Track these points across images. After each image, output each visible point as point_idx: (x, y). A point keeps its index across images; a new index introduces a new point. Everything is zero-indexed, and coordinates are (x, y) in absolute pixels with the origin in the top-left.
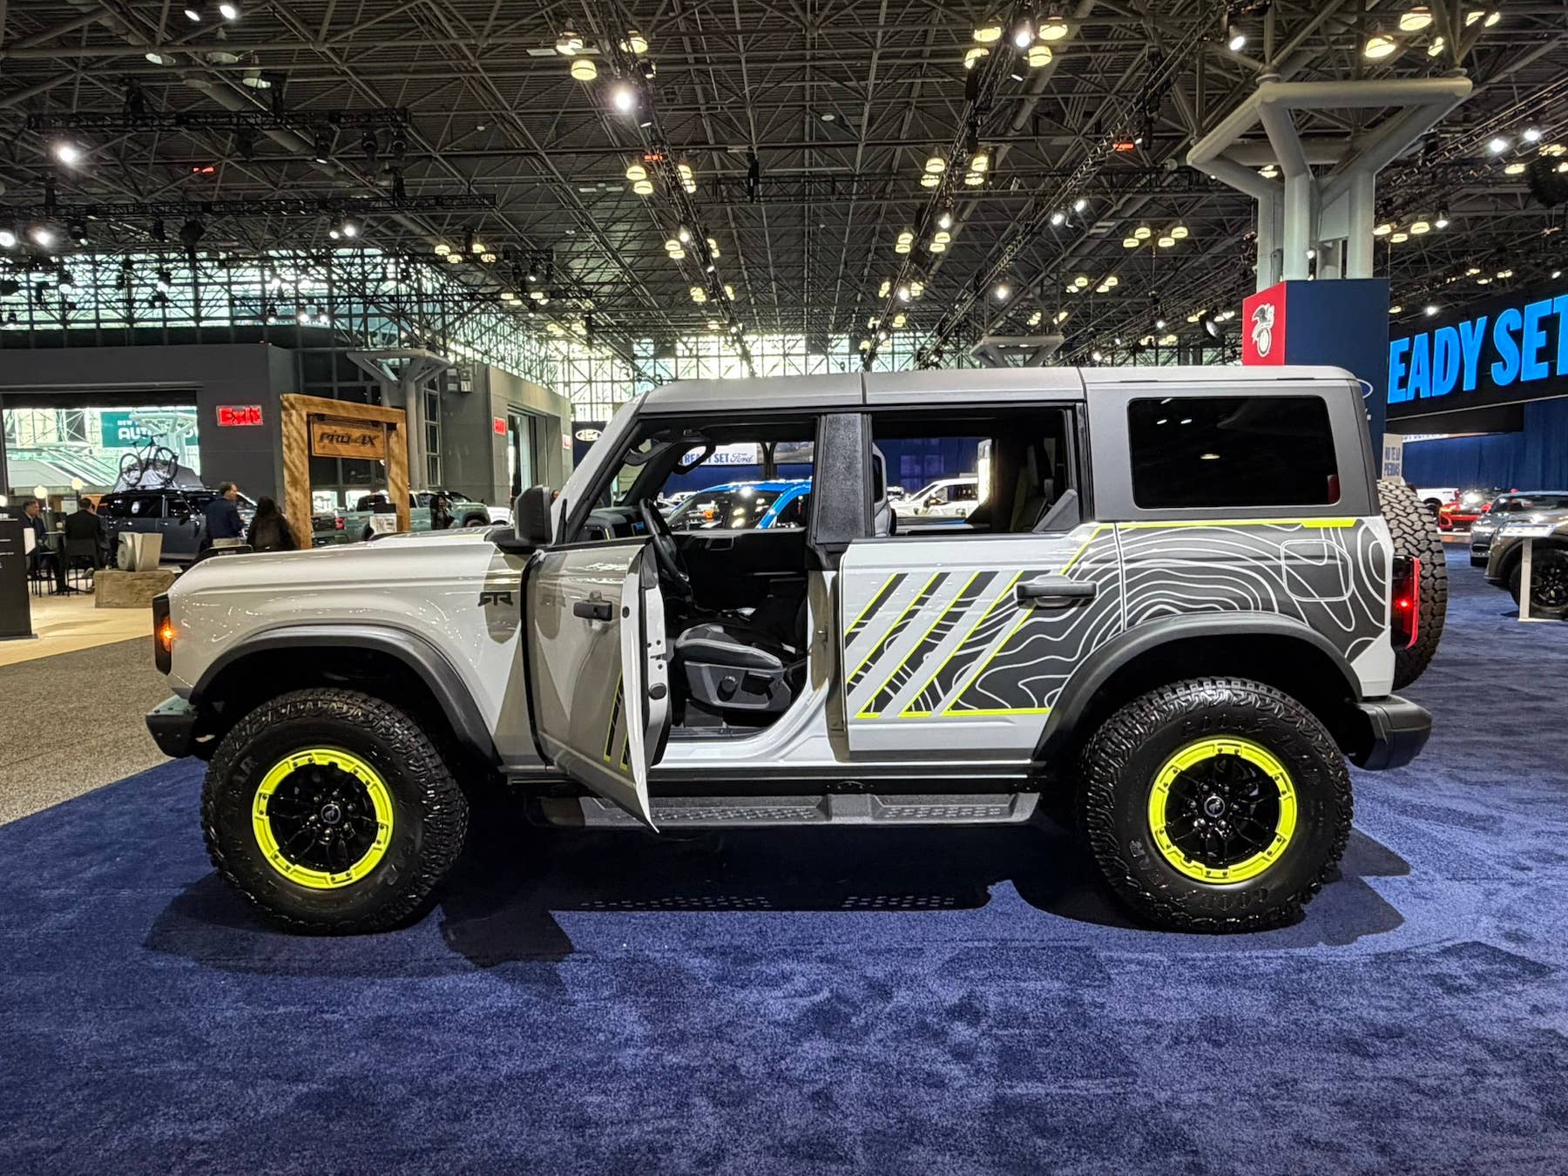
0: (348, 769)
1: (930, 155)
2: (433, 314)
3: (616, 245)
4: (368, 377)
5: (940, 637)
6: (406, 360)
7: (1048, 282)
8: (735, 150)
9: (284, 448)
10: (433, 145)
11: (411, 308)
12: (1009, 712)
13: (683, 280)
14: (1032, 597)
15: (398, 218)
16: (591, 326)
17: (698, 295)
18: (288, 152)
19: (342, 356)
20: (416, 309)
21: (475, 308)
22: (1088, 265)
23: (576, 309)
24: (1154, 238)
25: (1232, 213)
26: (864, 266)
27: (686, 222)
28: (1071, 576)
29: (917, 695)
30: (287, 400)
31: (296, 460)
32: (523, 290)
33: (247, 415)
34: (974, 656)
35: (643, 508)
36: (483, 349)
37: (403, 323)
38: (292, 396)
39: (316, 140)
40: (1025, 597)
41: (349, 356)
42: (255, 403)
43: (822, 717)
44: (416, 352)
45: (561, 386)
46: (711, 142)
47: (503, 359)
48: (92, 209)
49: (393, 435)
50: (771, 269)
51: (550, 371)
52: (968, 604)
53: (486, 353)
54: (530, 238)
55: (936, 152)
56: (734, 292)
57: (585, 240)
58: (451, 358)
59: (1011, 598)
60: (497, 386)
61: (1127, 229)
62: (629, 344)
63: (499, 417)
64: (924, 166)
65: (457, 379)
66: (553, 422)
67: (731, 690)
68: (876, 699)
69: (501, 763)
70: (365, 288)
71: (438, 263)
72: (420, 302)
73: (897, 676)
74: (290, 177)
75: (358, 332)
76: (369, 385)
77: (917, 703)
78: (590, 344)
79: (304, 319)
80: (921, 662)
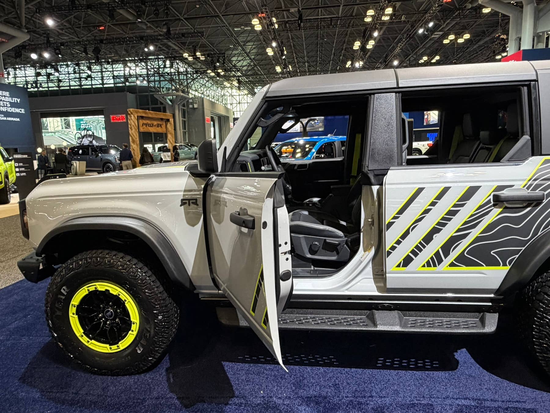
0: (115, 293)
1: (368, 9)
2: (183, 80)
3: (248, 51)
4: (162, 103)
5: (444, 225)
6: (174, 97)
7: (412, 59)
8: (292, 10)
9: (130, 129)
10: (181, 14)
11: (176, 77)
12: (485, 268)
13: (273, 64)
14: (503, 201)
15: (170, 44)
16: (239, 82)
17: (278, 69)
18: (129, 20)
19: (152, 96)
20: (177, 78)
21: (198, 77)
22: (428, 51)
23: (234, 76)
24: (456, 39)
25: (489, 27)
26: (341, 55)
27: (274, 39)
28: (528, 188)
29: (429, 258)
30: (130, 111)
31: (134, 133)
32: (214, 69)
33: (121, 118)
34: (465, 236)
35: (268, 151)
36: (201, 92)
37: (173, 83)
38: (131, 109)
39: (137, 12)
40: (498, 201)
41: (155, 96)
42: (123, 114)
43: (370, 268)
44: (178, 93)
45: (229, 105)
46: (283, 8)
47: (208, 96)
48: (62, 44)
49: (169, 123)
50: (306, 58)
51: (225, 100)
52: (462, 205)
53: (203, 93)
54: (217, 49)
55: (371, 7)
56: (292, 67)
57: (237, 50)
58: (191, 96)
59: (489, 202)
60: (206, 106)
61: (445, 36)
62: (253, 88)
63: (208, 117)
64: (366, 13)
65: (192, 103)
66: (227, 118)
67: (316, 249)
68: (404, 260)
69: (195, 289)
70: (159, 71)
71: (184, 60)
72: (179, 75)
73: (417, 247)
74: (130, 29)
75: (158, 87)
76: (162, 106)
77: (428, 263)
78: (239, 88)
79: (138, 83)
80: (432, 239)
